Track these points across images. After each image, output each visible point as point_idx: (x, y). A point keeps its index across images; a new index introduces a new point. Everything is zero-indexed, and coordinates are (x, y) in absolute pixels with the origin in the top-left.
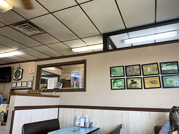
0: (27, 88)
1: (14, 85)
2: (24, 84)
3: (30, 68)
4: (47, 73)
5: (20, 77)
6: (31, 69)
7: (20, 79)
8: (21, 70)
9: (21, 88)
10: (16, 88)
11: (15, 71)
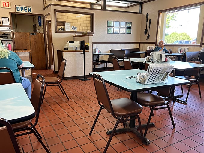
0: (1, 24)
3: (2, 2)
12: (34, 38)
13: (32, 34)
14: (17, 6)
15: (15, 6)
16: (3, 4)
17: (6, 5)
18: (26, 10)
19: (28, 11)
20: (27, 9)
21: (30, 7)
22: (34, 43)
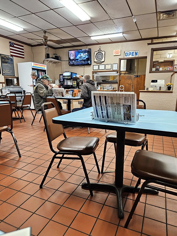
0: (112, 70)
1: (96, 68)
2: (108, 67)
3: (114, 51)
4: (135, 55)
5: (103, 60)
6: (116, 52)
7: (103, 62)
8: (103, 53)
9: (105, 70)
10: (99, 70)
11: (96, 53)
12: (137, 80)
13: (136, 77)
14: (126, 52)
15: (124, 52)
16: (115, 52)
17: (117, 53)
18: (133, 55)
19: (134, 55)
20: (134, 53)
21: (137, 51)
22: (136, 85)
